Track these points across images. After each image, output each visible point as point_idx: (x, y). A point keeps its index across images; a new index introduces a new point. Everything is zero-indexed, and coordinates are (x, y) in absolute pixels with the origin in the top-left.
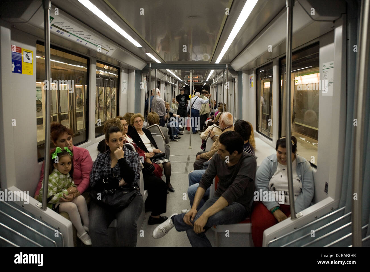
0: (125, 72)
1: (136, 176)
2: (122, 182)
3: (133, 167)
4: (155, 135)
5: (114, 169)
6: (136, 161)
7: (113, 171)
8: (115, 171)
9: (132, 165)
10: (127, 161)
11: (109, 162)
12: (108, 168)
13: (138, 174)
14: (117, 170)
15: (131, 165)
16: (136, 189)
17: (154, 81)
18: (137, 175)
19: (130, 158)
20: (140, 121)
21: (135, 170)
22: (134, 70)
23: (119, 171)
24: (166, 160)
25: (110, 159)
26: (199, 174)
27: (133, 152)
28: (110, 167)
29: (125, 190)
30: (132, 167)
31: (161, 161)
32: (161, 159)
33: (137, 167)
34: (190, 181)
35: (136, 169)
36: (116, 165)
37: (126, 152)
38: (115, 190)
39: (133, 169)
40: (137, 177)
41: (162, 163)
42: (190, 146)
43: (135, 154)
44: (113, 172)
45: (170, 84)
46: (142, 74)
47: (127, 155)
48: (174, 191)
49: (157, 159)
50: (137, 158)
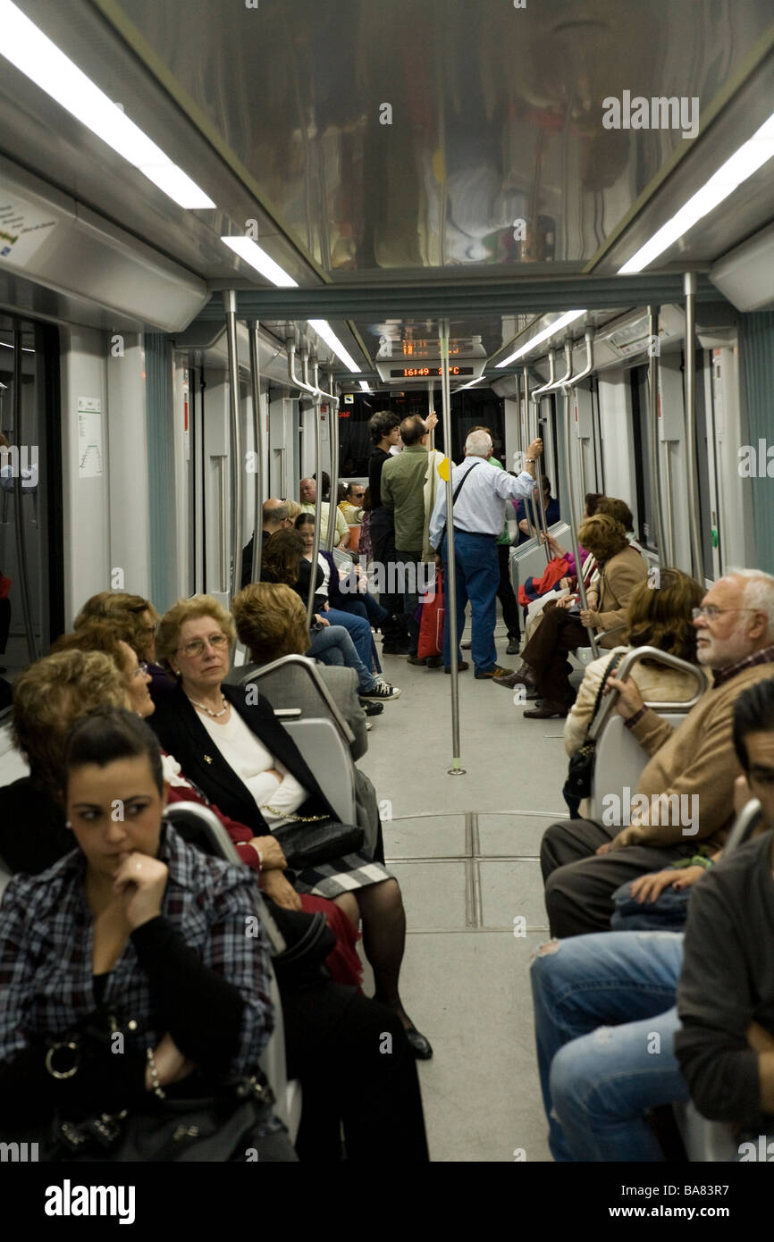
0: (87, 349)
1: (249, 1015)
2: (162, 1064)
3: (228, 956)
4: (295, 717)
5: (111, 979)
6: (240, 919)
7: (108, 991)
8: (119, 995)
9: (218, 949)
10: (192, 922)
11: (79, 939)
12: (77, 977)
13: (257, 1003)
14: (131, 988)
15: (213, 947)
16: (252, 1095)
17: (222, 382)
18: (253, 1009)
19: (208, 904)
20: (215, 639)
21: (237, 981)
22: (135, 334)
23: (144, 993)
24: (373, 872)
25: (83, 920)
26: (602, 964)
27: (220, 864)
28: (87, 967)
29: (185, 1113)
30: (217, 959)
31: (346, 881)
32: (345, 868)
33: (248, 957)
34: (546, 1005)
35: (248, 971)
36: (124, 957)
37: (182, 866)
38: (124, 1114)
39: (229, 969)
40: (258, 1023)
41: (355, 892)
42: (456, 754)
43: (233, 876)
44: (106, 999)
45: (317, 397)
46: (174, 352)
47: (186, 889)
48: (430, 1051)
49: (320, 870)
50: (247, 901)
